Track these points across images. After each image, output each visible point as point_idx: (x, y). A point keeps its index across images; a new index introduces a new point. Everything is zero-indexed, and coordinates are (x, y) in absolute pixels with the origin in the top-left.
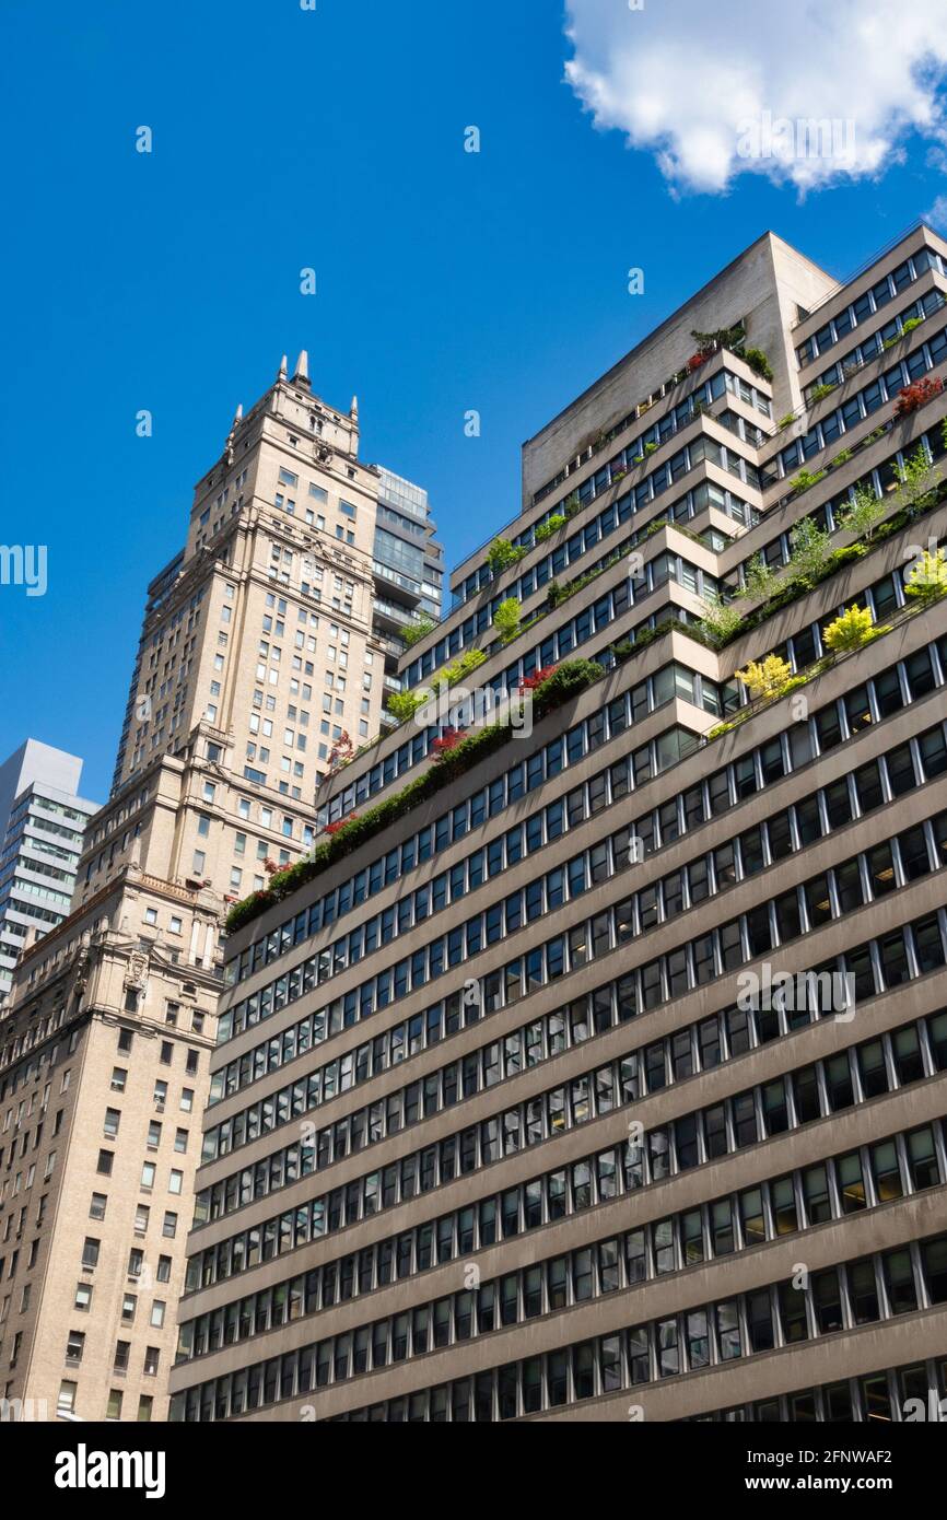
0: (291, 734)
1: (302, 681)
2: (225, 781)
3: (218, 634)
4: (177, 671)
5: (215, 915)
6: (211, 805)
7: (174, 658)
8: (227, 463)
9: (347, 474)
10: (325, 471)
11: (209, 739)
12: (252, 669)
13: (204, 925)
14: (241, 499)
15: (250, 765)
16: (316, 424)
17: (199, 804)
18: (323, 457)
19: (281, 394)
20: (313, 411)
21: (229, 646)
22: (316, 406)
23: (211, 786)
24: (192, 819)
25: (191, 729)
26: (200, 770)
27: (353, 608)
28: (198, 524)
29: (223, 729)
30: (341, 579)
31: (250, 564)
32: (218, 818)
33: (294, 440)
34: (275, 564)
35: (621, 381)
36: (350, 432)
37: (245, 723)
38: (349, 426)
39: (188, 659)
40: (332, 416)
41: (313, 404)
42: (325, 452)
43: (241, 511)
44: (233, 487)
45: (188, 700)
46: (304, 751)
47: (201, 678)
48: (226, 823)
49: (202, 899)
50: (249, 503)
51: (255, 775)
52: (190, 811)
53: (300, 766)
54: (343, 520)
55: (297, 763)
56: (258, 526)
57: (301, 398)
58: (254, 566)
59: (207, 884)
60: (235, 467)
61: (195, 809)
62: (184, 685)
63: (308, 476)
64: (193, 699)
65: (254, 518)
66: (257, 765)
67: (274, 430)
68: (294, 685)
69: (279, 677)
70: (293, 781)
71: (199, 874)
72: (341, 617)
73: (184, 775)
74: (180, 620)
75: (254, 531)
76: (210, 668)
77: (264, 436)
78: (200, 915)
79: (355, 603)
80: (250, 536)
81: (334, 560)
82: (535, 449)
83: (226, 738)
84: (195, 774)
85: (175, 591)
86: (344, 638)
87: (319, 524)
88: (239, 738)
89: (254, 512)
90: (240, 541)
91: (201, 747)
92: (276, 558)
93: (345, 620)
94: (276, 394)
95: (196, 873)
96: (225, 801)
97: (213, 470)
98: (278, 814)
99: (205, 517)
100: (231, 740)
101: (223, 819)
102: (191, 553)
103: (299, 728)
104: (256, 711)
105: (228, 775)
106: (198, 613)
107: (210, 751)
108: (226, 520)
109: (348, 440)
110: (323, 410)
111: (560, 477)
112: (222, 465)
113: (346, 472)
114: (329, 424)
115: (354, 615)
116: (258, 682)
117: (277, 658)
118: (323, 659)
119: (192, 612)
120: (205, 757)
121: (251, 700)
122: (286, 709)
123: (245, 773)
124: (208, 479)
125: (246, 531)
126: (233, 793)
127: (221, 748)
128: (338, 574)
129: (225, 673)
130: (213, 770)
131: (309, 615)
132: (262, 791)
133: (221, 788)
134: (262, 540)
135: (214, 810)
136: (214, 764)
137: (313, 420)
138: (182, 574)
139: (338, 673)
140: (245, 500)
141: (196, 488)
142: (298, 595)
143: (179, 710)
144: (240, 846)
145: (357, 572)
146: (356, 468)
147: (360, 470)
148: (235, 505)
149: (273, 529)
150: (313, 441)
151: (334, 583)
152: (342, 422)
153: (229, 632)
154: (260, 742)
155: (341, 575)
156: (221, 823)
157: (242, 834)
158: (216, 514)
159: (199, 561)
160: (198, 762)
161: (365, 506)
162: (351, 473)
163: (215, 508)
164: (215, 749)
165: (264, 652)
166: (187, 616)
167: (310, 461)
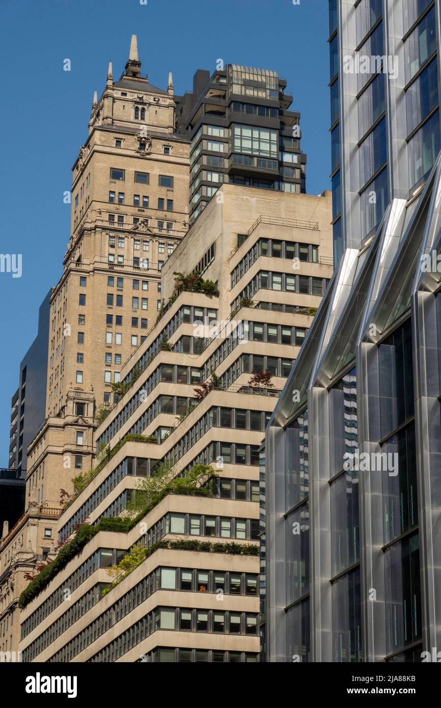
1: (140, 335)
2: (90, 427)
3: (78, 316)
6: (82, 446)
9: (163, 152)
10: (146, 157)
11: (76, 400)
12: (102, 339)
16: (139, 115)
17: (74, 448)
18: (143, 146)
19: (108, 99)
20: (136, 102)
22: (139, 97)
23: (81, 433)
25: (67, 393)
26: (72, 424)
28: (74, 204)
30: (164, 244)
32: (87, 454)
33: (119, 141)
34: (112, 251)
36: (167, 108)
37: (101, 380)
38: (167, 103)
40: (153, 99)
41: (136, 96)
42: (145, 140)
47: (69, 354)
50: (90, 208)
52: (69, 455)
54: (163, 192)
56: (97, 225)
57: (126, 95)
58: (97, 259)
61: (72, 452)
63: (131, 167)
65: (94, 219)
67: (103, 139)
68: (134, 339)
69: (123, 338)
73: (64, 429)
75: (95, 231)
77: (95, 148)
80: (92, 235)
81: (157, 230)
83: (87, 396)
84: (69, 428)
87: (144, 204)
88: (98, 392)
89: (93, 214)
91: (71, 408)
92: (112, 246)
94: (103, 102)
96: (90, 440)
99: (77, 199)
100: (91, 397)
104: (108, 369)
105: (91, 422)
107: (78, 408)
109: (168, 114)
110: (145, 97)
114: (150, 109)
116: (107, 347)
117: (120, 323)
120: (74, 414)
121: (104, 361)
125: (90, 231)
128: (161, 241)
129: (86, 345)
130: (81, 422)
131: (140, 282)
133: (87, 432)
134: (100, 236)
135: (84, 449)
136: (81, 417)
137: (136, 112)
142: (131, 270)
146: (170, 143)
147: (173, 144)
149: (108, 224)
150: (135, 135)
151: (158, 249)
152: (161, 102)
156: (90, 456)
158: (80, 201)
160: (70, 420)
161: (180, 173)
162: (167, 150)
163: (80, 195)
164: (82, 405)
167: (133, 153)
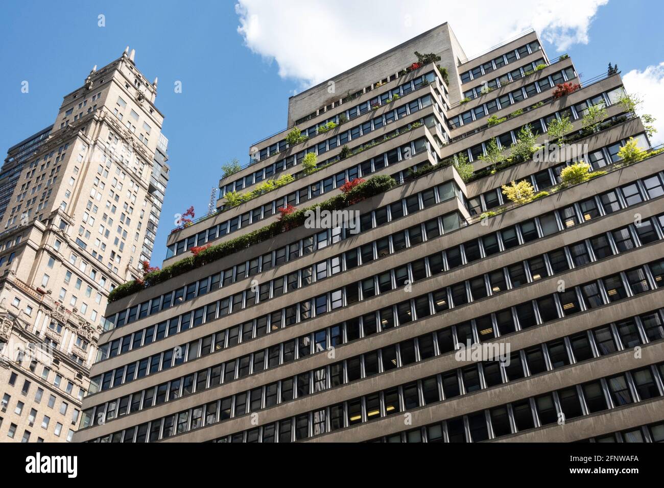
0: (102, 228)
1: (112, 204)
2: (66, 242)
3: (74, 167)
4: (45, 182)
5: (51, 310)
6: (57, 252)
7: (44, 175)
8: (88, 87)
9: (149, 111)
10: (140, 106)
11: (62, 218)
12: (88, 189)
13: (44, 314)
14: (95, 106)
15: (80, 237)
16: (137, 84)
17: (51, 250)
18: (139, 99)
19: (124, 63)
20: (137, 77)
21: (78, 175)
22: (139, 75)
23: (59, 242)
24: (45, 257)
25: (52, 211)
26: (55, 232)
27: (142, 175)
28: (64, 114)
29: (69, 214)
30: (139, 160)
31: (97, 137)
32: (59, 260)
33: (127, 86)
34: (109, 141)
35: (354, 76)
36: (152, 93)
37: (80, 215)
38: (152, 90)
39: (54, 176)
40: (145, 82)
41: (137, 73)
42: (141, 97)
43: (95, 111)
44: (90, 100)
45: (51, 197)
46: (107, 238)
47: (61, 187)
48: (63, 264)
49: (45, 300)
50: (101, 108)
51: (82, 244)
52: (45, 252)
53: (104, 245)
54: (144, 131)
55: (103, 243)
56: (104, 120)
57: (132, 69)
58: (99, 138)
59: (49, 292)
60: (92, 91)
61: (49, 252)
62: (49, 188)
63: (131, 105)
64: (55, 196)
65: (102, 115)
66: (83, 239)
67: (119, 77)
68: (108, 204)
69: (102, 198)
70: (100, 252)
71: (44, 287)
72: (136, 178)
73: (45, 233)
74: (51, 156)
75: (101, 122)
76: (67, 183)
77: (114, 78)
78: (43, 308)
79: (144, 173)
80: (99, 124)
81: (138, 149)
82: (297, 101)
83: (71, 220)
84: (52, 234)
85: (45, 144)
86: (136, 188)
87: (132, 130)
88: (77, 222)
89: (103, 113)
90: (93, 125)
91: (57, 221)
92: (110, 139)
93: (138, 180)
94: (121, 62)
95: (43, 286)
96: (64, 251)
97: (77, 90)
98: (90, 266)
99: (69, 112)
100: (73, 221)
101: (62, 261)
102: (57, 128)
103: (107, 227)
104: (87, 211)
105: (68, 239)
106: (64, 154)
107: (61, 224)
108: (83, 115)
109: (151, 96)
110: (141, 78)
111: (313, 115)
112: (85, 89)
113: (149, 110)
114: (143, 85)
115: (142, 178)
116: (91, 197)
117: (102, 188)
118: (124, 196)
119: (60, 153)
120: (58, 226)
121: (85, 205)
122: (102, 215)
123: (77, 241)
124: (74, 94)
125: (97, 121)
126: (69, 250)
127: (67, 224)
128: (138, 157)
129: (74, 188)
130: (61, 234)
131: (121, 172)
132: (84, 253)
133: (64, 245)
134: (105, 127)
135: (58, 255)
136: (62, 231)
137: (136, 81)
138: (50, 137)
139: (130, 205)
140: (98, 106)
141: (65, 98)
142: (118, 160)
143: (44, 201)
144: (67, 278)
145: (147, 158)
146: (154, 109)
147: (155, 111)
148: (90, 108)
149: (111, 124)
150: (136, 90)
151: (136, 161)
152: (149, 86)
153: (80, 168)
154: (87, 227)
155: (139, 158)
156: (61, 263)
157: (70, 271)
158: (77, 111)
159: (64, 132)
160: (55, 228)
161: (155, 128)
162: (151, 111)
163: (76, 107)
164: (64, 223)
165: (96, 183)
166: (56, 155)
167: (134, 99)
